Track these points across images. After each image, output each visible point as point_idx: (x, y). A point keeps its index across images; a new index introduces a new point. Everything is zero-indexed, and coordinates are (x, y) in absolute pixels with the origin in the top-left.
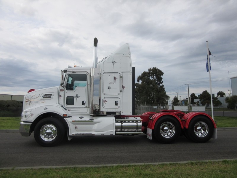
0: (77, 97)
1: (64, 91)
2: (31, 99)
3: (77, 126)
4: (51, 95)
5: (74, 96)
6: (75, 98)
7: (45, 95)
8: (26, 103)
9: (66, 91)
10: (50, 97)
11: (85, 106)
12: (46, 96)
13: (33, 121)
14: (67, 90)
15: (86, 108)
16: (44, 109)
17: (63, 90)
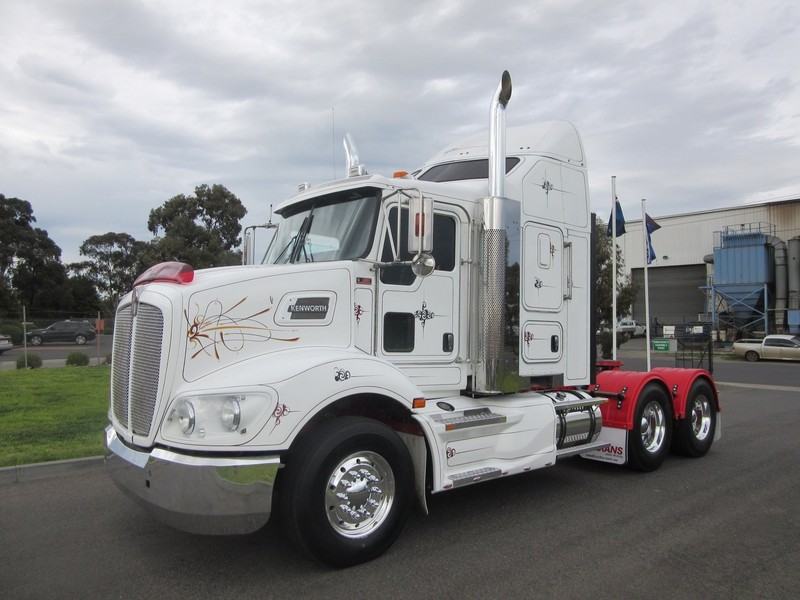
0: (426, 315)
1: (372, 287)
2: (225, 322)
3: (452, 445)
4: (324, 301)
5: (413, 313)
6: (418, 322)
7: (301, 302)
8: (191, 344)
9: (383, 286)
10: (322, 315)
11: (453, 355)
12: (307, 308)
13: (286, 446)
14: (384, 281)
15: (455, 365)
16: (337, 379)
17: (369, 281)
